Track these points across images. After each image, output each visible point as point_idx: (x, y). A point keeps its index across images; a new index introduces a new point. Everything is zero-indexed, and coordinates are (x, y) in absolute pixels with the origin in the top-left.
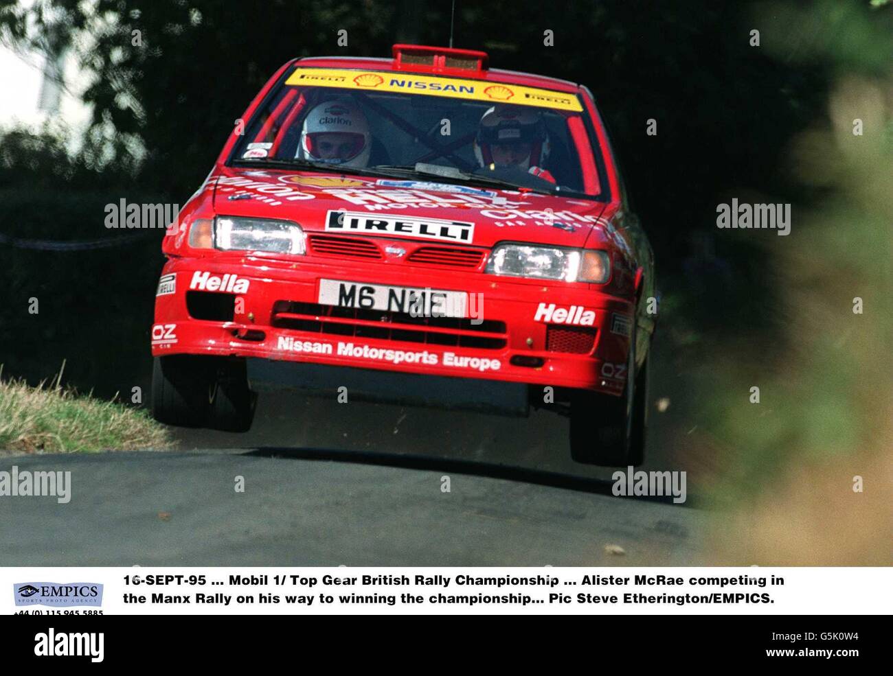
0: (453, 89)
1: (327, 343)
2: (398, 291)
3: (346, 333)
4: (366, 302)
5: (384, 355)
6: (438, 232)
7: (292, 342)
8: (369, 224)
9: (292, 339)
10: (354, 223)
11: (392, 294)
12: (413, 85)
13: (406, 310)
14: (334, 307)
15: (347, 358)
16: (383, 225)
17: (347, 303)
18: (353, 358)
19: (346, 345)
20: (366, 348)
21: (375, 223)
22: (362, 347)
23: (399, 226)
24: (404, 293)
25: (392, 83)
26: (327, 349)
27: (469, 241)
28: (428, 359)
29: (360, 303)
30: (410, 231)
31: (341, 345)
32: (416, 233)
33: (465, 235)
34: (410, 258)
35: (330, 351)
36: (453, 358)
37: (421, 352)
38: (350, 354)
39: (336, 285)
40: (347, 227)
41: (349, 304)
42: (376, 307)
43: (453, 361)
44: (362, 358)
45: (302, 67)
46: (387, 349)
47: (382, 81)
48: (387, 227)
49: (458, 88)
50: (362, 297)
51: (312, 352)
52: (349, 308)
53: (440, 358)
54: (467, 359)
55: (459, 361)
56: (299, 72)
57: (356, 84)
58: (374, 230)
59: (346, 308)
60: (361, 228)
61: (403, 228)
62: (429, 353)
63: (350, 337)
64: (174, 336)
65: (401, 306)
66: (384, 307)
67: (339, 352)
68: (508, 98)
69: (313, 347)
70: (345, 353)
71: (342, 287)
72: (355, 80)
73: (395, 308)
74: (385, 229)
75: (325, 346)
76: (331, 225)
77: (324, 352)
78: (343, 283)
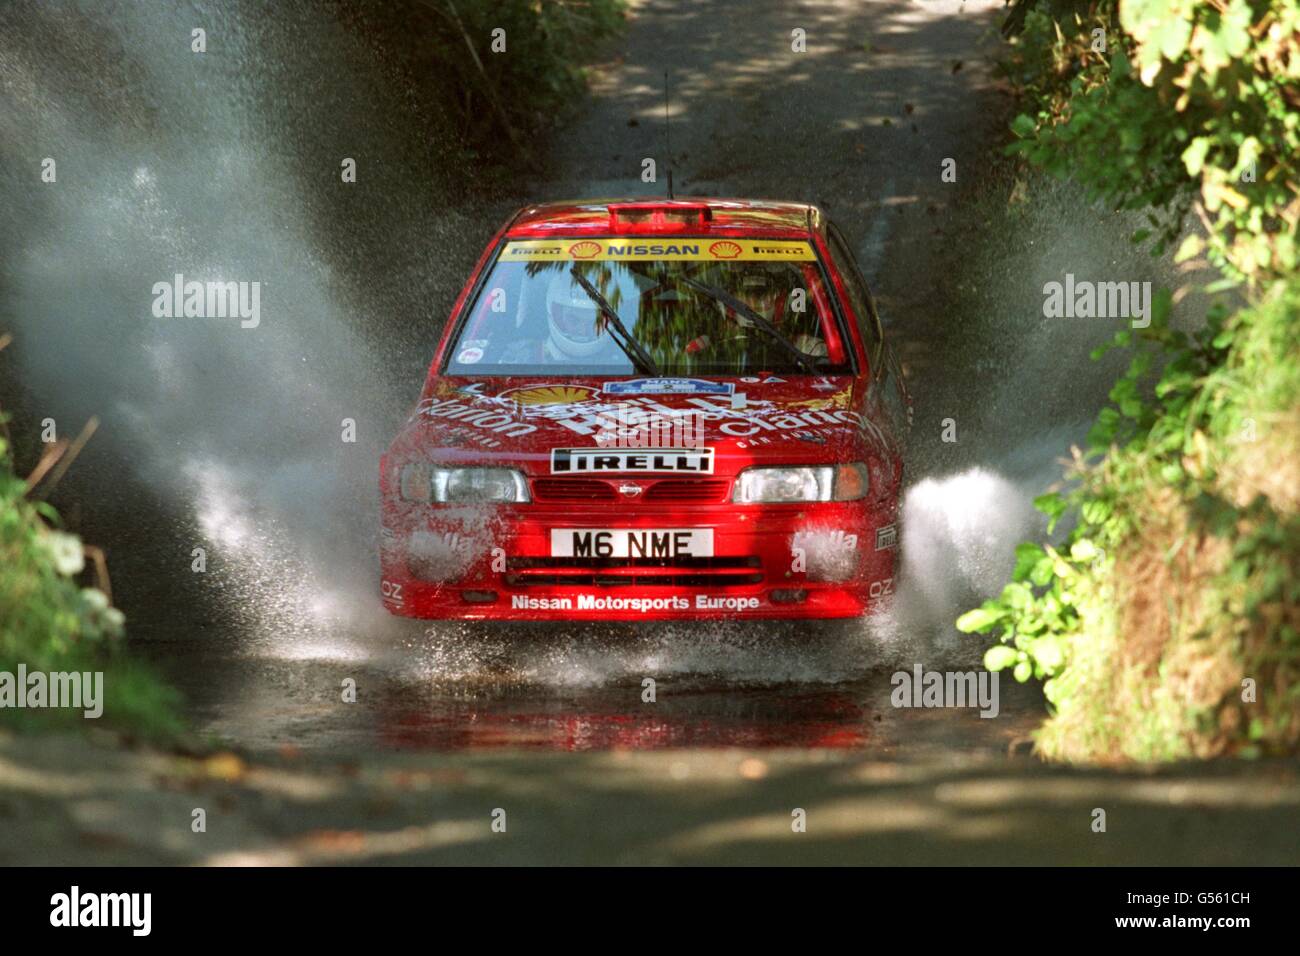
0: (677, 252)
1: (564, 598)
2: (638, 535)
3: (585, 584)
4: (604, 550)
5: (630, 604)
6: (675, 464)
7: (527, 601)
8: (598, 463)
9: (527, 597)
10: (582, 464)
11: (632, 538)
12: (633, 251)
13: (649, 554)
14: (570, 558)
15: (589, 612)
16: (614, 463)
17: (582, 553)
18: (595, 611)
19: (586, 597)
20: (609, 599)
21: (605, 460)
22: (605, 598)
23: (631, 462)
24: (644, 535)
25: (610, 252)
26: (566, 604)
27: (711, 471)
28: (678, 604)
29: (597, 551)
30: (645, 467)
31: (581, 599)
32: (651, 468)
33: (704, 463)
34: (647, 496)
35: (569, 606)
36: (707, 600)
37: (669, 597)
38: (592, 607)
39: (569, 533)
40: (574, 469)
41: (585, 555)
42: (615, 554)
43: (707, 603)
44: (606, 611)
45: (514, 240)
46: (632, 598)
47: (600, 249)
48: (619, 464)
49: (680, 249)
50: (598, 545)
51: (550, 609)
52: (586, 558)
53: (692, 602)
54: (722, 601)
55: (713, 603)
56: (511, 246)
57: (571, 256)
58: (605, 469)
59: (582, 558)
60: (590, 468)
61: (637, 464)
62: (679, 598)
63: (590, 588)
64: (400, 597)
65: (643, 551)
66: (625, 554)
67: (580, 607)
68: (736, 256)
69: (550, 603)
70: (586, 607)
71: (576, 536)
72: (570, 252)
73: (636, 554)
74: (617, 467)
75: (563, 601)
76: (556, 469)
77: (563, 607)
78: (576, 531)
